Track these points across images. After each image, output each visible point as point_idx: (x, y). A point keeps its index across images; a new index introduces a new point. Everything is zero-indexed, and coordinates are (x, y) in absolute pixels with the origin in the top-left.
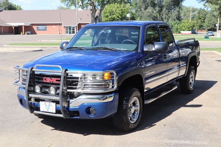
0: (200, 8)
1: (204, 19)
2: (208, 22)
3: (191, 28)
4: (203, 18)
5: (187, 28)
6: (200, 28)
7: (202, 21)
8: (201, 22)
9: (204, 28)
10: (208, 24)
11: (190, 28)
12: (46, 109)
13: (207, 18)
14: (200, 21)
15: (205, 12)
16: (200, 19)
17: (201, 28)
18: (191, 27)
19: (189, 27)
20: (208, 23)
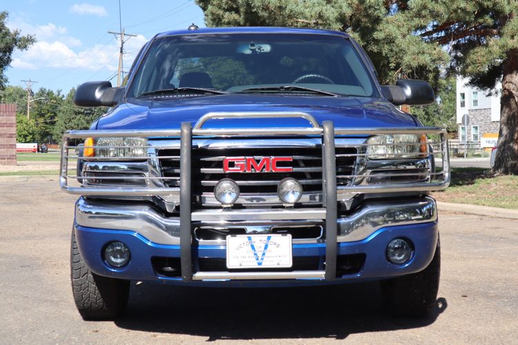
0: (41, 89)
1: (52, 118)
2: (66, 124)
3: (31, 136)
4: (49, 114)
5: (20, 136)
6: (42, 139)
7: (48, 121)
8: (46, 123)
9: (54, 138)
10: (66, 127)
11: (27, 136)
12: (255, 259)
13: (60, 114)
14: (41, 120)
15: (55, 99)
16: (42, 115)
17: (45, 139)
18: (30, 134)
19: (26, 133)
20: (64, 125)
